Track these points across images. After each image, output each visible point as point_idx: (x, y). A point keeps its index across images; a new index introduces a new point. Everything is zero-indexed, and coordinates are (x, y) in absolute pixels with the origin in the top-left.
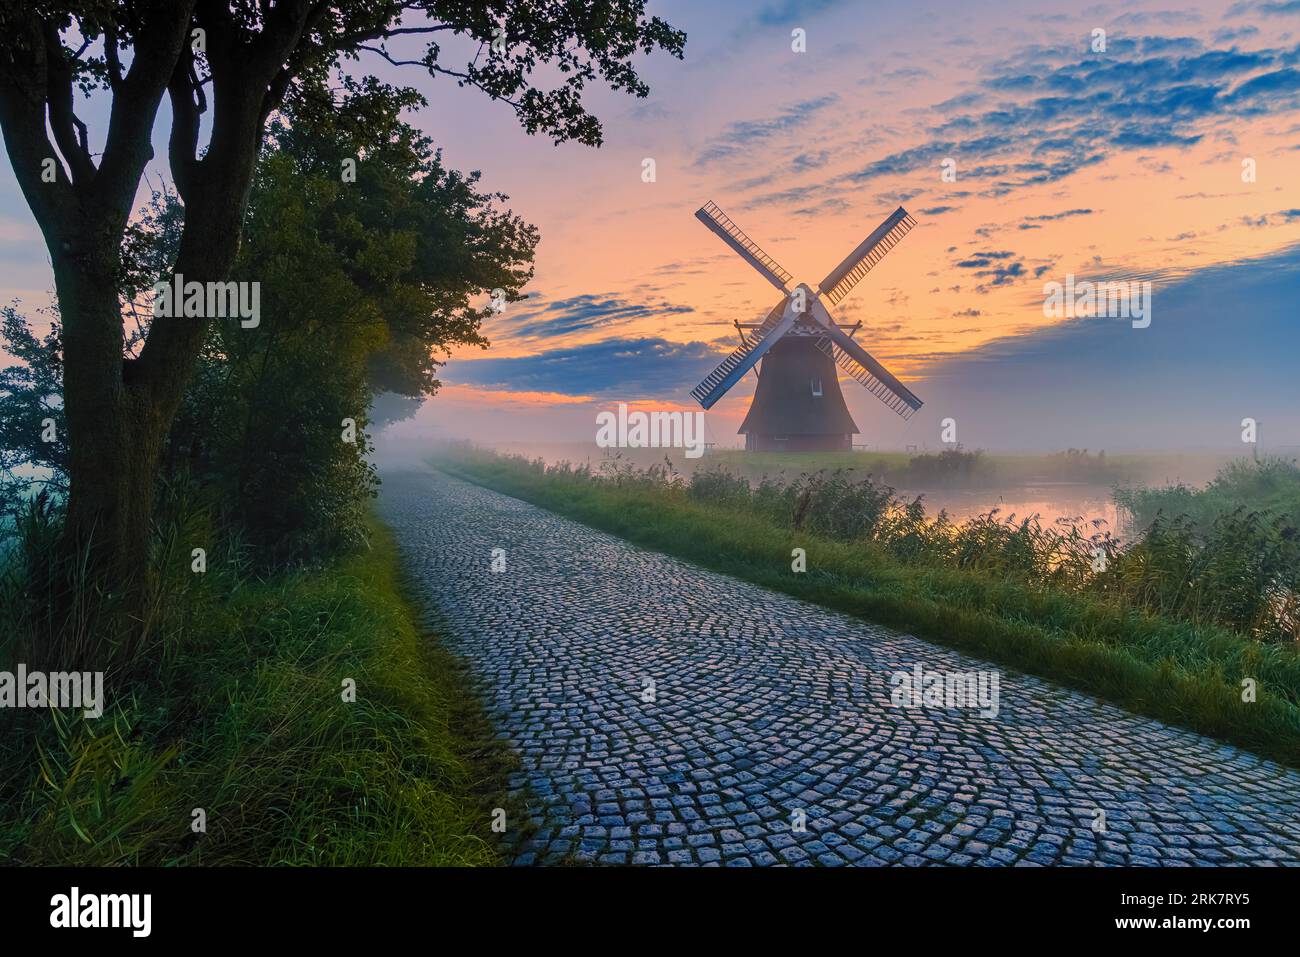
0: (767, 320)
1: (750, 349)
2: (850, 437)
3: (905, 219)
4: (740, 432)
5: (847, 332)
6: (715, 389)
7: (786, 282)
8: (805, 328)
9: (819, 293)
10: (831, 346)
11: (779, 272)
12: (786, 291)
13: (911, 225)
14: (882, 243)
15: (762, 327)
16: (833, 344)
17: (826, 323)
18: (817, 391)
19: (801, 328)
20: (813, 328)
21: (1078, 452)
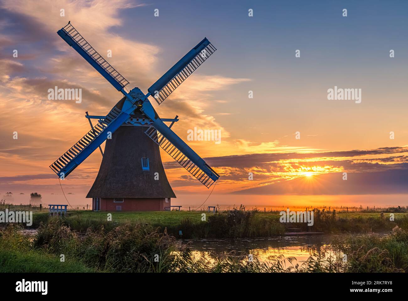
0: (110, 113)
1: (97, 134)
2: (169, 199)
3: (208, 46)
4: (88, 196)
5: (168, 124)
6: (69, 163)
7: (124, 86)
8: (138, 120)
9: (148, 95)
10: (156, 134)
11: (119, 79)
12: (124, 93)
13: (213, 51)
14: (192, 61)
15: (106, 118)
16: (158, 132)
17: (153, 118)
18: (145, 165)
19: (135, 120)
20: (144, 120)
21: (319, 211)
